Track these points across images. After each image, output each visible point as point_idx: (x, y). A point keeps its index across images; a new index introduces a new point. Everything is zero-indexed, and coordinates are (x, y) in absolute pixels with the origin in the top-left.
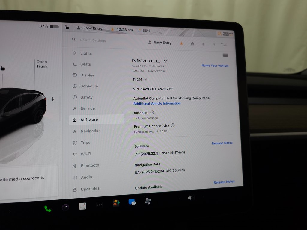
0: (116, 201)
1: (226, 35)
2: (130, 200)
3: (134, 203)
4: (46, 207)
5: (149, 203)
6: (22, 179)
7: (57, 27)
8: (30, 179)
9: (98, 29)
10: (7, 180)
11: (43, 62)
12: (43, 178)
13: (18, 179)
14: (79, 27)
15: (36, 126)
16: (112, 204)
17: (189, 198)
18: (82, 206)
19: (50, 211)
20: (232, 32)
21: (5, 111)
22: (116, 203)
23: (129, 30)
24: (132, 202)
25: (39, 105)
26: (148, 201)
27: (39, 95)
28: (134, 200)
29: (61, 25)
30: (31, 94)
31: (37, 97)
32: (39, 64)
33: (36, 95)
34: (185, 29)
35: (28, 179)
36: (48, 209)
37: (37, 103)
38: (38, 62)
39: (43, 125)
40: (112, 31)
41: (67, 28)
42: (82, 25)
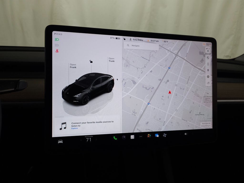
0: (149, 135)
1: (207, 45)
2: (156, 134)
3: (158, 136)
4: (114, 137)
5: (165, 136)
6: (102, 122)
7: (119, 39)
8: (106, 122)
9: (141, 40)
10: (95, 122)
11: (112, 59)
12: (113, 122)
13: (100, 122)
14: (131, 39)
15: (109, 94)
16: (147, 136)
17: (185, 134)
18: (132, 137)
19: (116, 139)
20: (211, 43)
21: (93, 85)
22: (149, 136)
23: (157, 41)
24: (157, 135)
25: (111, 83)
26: (165, 135)
27: (110, 77)
28: (158, 134)
29: (121, 37)
30: (107, 77)
31: (110, 78)
32: (110, 60)
33: (109, 77)
34: (186, 41)
35: (105, 122)
36: (115, 138)
37: (109, 81)
38: (110, 58)
39: (113, 94)
40: (148, 42)
41: (125, 39)
42: (132, 38)
